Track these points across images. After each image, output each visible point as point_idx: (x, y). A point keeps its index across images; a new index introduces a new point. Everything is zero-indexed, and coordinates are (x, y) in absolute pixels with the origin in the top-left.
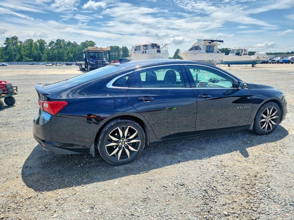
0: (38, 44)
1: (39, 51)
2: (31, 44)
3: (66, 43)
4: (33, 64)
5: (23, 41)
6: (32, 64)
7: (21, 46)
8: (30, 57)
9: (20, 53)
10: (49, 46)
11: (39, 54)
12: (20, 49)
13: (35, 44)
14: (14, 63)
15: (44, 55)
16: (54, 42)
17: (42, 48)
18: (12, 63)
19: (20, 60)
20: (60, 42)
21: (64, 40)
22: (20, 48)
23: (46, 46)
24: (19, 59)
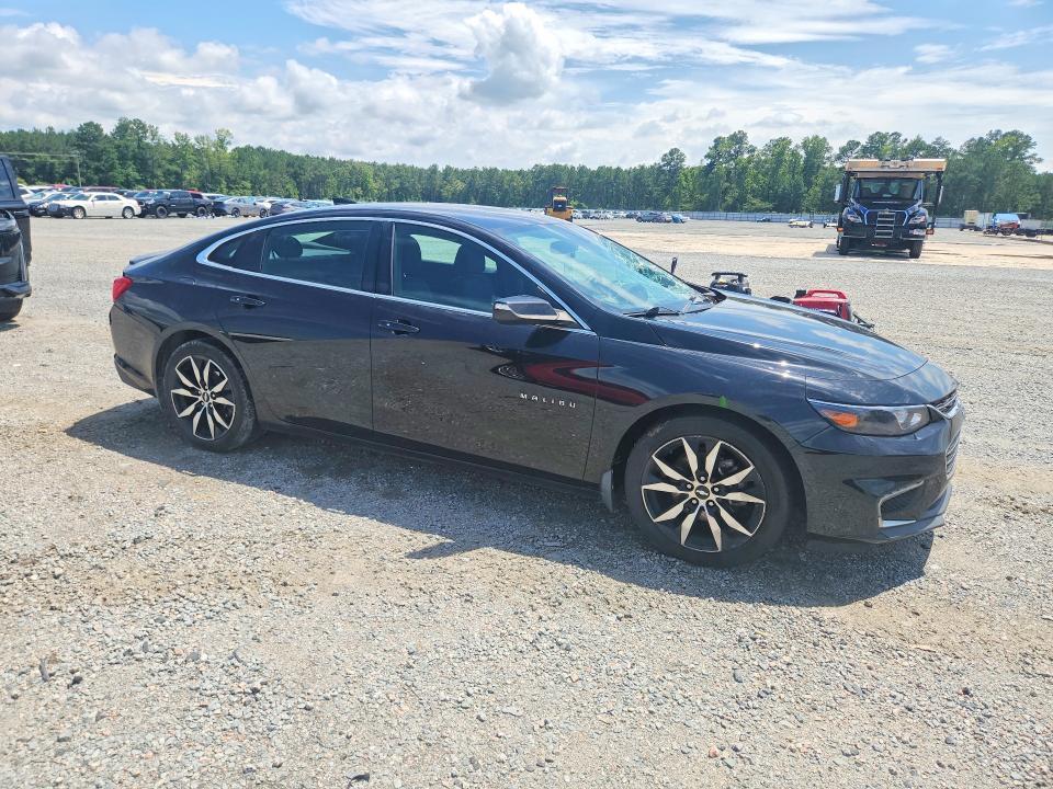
0: (802, 153)
1: (799, 178)
2: (781, 153)
3: (906, 145)
4: (769, 221)
5: (760, 147)
6: (764, 221)
7: (749, 161)
8: (765, 198)
9: (740, 185)
10: (839, 158)
11: (796, 187)
12: (744, 169)
13: (795, 154)
14: (717, 214)
15: (811, 192)
16: (858, 143)
17: (812, 165)
18: (712, 214)
19: (735, 207)
20: (883, 143)
21: (900, 135)
22: (746, 168)
23: (828, 158)
24: (734, 203)
